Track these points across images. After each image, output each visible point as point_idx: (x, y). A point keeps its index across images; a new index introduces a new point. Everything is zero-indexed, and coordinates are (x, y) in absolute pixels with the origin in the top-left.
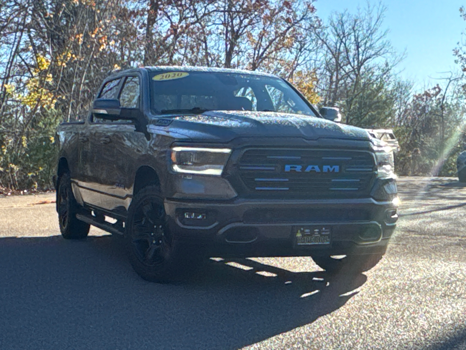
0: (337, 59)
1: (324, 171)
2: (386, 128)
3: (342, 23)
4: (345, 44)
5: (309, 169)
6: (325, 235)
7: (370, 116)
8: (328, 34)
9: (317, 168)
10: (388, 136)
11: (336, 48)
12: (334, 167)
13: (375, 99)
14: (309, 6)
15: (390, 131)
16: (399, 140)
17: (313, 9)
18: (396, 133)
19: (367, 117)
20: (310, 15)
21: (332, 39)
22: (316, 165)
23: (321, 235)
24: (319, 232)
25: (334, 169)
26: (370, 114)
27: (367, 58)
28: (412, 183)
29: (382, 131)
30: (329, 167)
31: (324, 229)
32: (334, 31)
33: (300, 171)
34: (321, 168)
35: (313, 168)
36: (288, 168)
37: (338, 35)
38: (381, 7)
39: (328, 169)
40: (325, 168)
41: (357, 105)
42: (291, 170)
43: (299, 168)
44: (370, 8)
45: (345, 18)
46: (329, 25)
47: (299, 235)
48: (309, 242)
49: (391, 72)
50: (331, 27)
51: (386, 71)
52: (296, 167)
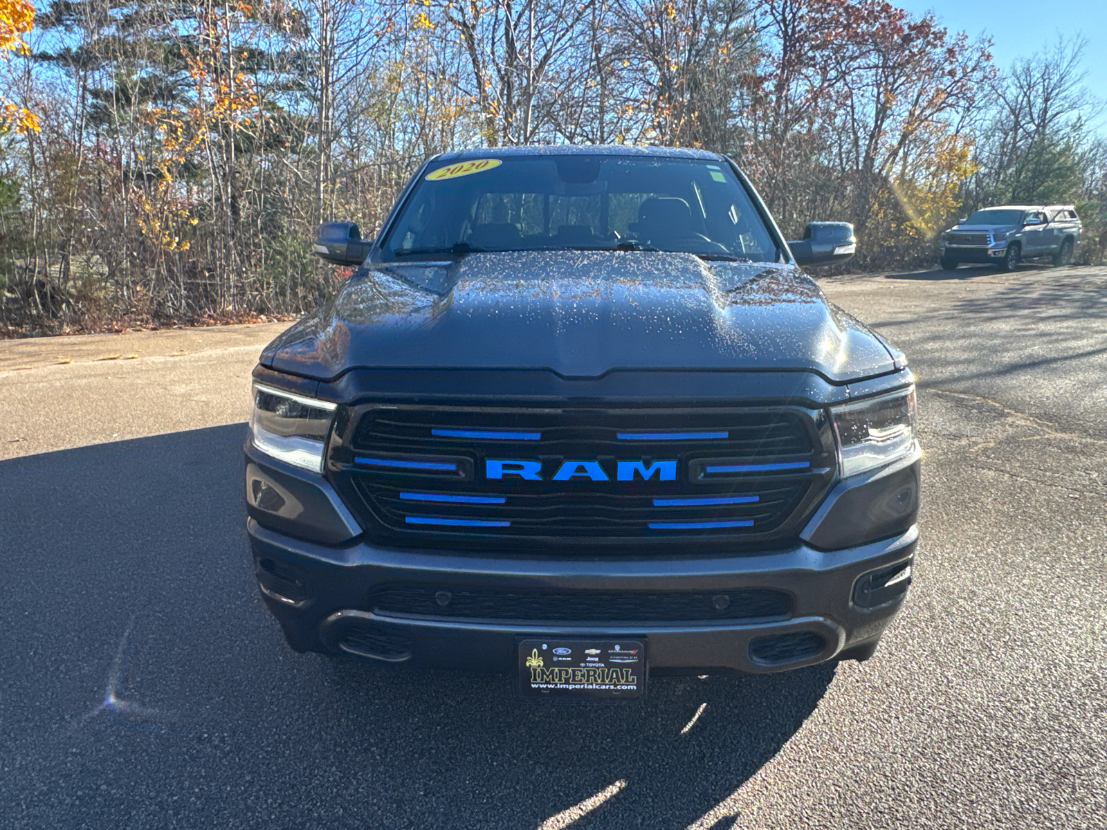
0: (1017, 117)
1: (620, 478)
2: (1065, 203)
3: (1027, 71)
4: (1029, 97)
5: (566, 472)
6: (621, 666)
7: (1046, 187)
8: (1008, 87)
9: (595, 471)
10: (1066, 213)
11: (1017, 102)
12: (655, 465)
13: (1056, 166)
14: (983, 53)
15: (1071, 208)
16: (1082, 219)
17: (988, 57)
18: (1078, 209)
19: (1042, 188)
20: (985, 64)
21: (1012, 92)
22: (591, 458)
23: (609, 665)
24: (603, 658)
25: (658, 471)
26: (1046, 184)
27: (1057, 114)
28: (1091, 279)
29: (1059, 207)
30: (639, 465)
31: (617, 648)
32: (1016, 81)
33: (538, 478)
34: (610, 469)
35: (581, 469)
36: (494, 469)
37: (1021, 87)
38: (1080, 40)
39: (636, 472)
40: (626, 470)
41: (1030, 174)
42: (504, 475)
43: (531, 470)
44: (1063, 45)
45: (1033, 65)
46: (1010, 75)
47: (535, 662)
48: (567, 682)
49: (1085, 129)
50: (1013, 78)
51: (1076, 127)
52: (520, 467)
